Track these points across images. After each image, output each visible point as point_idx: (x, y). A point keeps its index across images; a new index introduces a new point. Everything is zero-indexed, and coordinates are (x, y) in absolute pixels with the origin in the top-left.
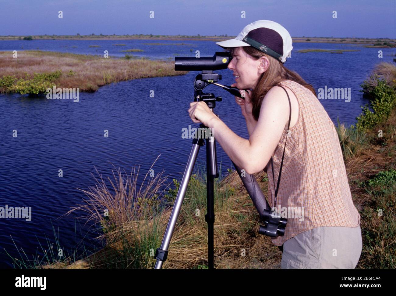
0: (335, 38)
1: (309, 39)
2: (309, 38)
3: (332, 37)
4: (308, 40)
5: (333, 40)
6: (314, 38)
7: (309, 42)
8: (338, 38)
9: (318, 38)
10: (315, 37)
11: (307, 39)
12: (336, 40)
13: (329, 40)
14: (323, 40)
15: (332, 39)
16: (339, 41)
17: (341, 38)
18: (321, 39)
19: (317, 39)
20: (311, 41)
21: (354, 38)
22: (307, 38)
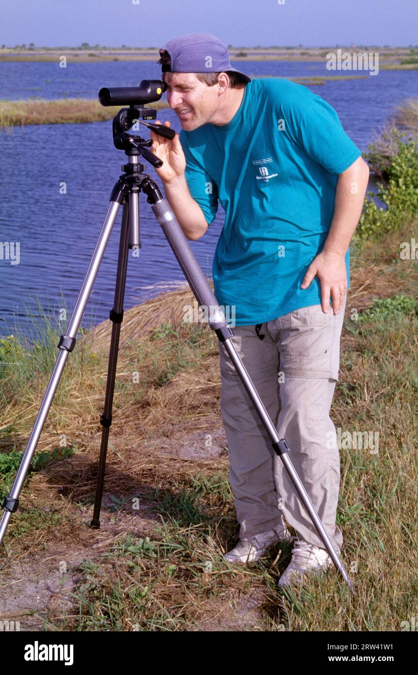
0: (307, 49)
1: (244, 51)
2: (243, 48)
3: (300, 46)
4: (242, 55)
5: (303, 54)
6: (255, 49)
7: (242, 59)
8: (315, 48)
9: (266, 49)
10: (258, 48)
11: (238, 52)
12: (311, 52)
13: (293, 54)
14: (279, 54)
15: (299, 51)
16: (316, 56)
17: (322, 48)
18: (271, 51)
19: (262, 51)
20: (249, 58)
21: (355, 46)
22: (237, 49)
